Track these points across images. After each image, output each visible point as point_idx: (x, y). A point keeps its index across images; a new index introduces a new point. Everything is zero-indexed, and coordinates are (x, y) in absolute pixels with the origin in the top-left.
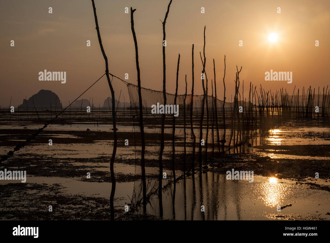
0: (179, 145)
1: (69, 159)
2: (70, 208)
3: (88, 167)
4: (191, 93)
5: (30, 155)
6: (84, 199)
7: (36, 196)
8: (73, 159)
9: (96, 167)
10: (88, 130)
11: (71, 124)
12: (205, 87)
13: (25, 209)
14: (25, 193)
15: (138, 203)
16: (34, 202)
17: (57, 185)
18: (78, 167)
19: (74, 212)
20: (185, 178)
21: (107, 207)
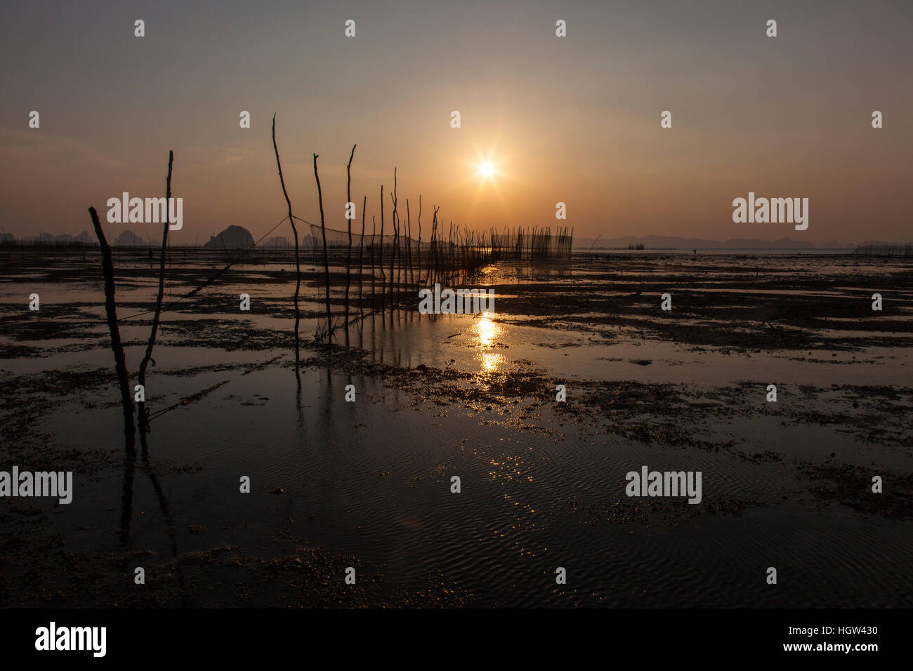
0: (378, 285)
1: (260, 298)
2: (260, 339)
3: (280, 305)
4: (380, 233)
5: (221, 294)
6: (273, 332)
7: (228, 330)
8: (264, 298)
9: (287, 305)
10: (283, 270)
11: (264, 264)
12: (397, 227)
13: (217, 340)
14: (217, 327)
15: (324, 336)
16: (226, 334)
17: (248, 321)
18: (269, 306)
19: (263, 342)
20: (373, 315)
21: (294, 338)
